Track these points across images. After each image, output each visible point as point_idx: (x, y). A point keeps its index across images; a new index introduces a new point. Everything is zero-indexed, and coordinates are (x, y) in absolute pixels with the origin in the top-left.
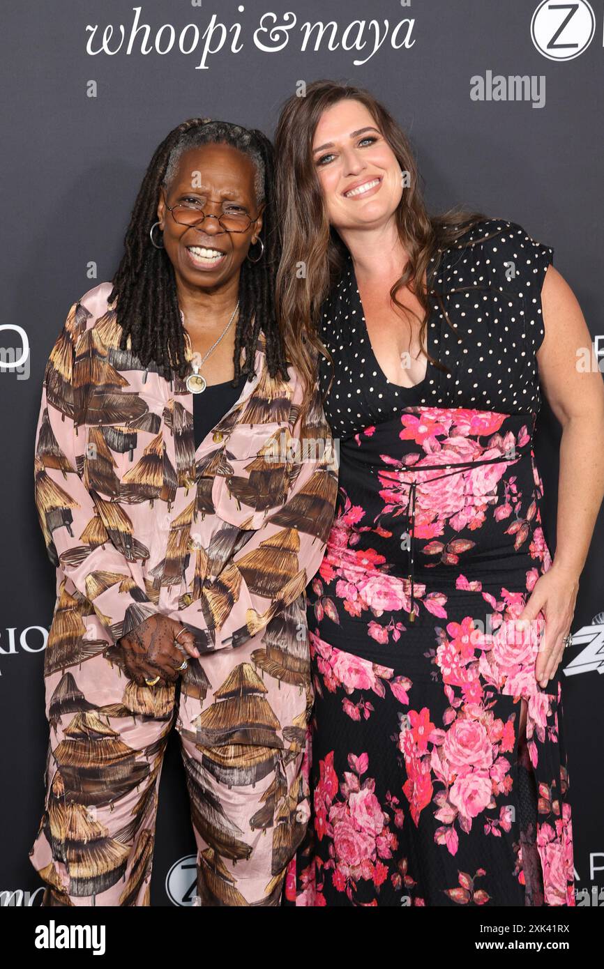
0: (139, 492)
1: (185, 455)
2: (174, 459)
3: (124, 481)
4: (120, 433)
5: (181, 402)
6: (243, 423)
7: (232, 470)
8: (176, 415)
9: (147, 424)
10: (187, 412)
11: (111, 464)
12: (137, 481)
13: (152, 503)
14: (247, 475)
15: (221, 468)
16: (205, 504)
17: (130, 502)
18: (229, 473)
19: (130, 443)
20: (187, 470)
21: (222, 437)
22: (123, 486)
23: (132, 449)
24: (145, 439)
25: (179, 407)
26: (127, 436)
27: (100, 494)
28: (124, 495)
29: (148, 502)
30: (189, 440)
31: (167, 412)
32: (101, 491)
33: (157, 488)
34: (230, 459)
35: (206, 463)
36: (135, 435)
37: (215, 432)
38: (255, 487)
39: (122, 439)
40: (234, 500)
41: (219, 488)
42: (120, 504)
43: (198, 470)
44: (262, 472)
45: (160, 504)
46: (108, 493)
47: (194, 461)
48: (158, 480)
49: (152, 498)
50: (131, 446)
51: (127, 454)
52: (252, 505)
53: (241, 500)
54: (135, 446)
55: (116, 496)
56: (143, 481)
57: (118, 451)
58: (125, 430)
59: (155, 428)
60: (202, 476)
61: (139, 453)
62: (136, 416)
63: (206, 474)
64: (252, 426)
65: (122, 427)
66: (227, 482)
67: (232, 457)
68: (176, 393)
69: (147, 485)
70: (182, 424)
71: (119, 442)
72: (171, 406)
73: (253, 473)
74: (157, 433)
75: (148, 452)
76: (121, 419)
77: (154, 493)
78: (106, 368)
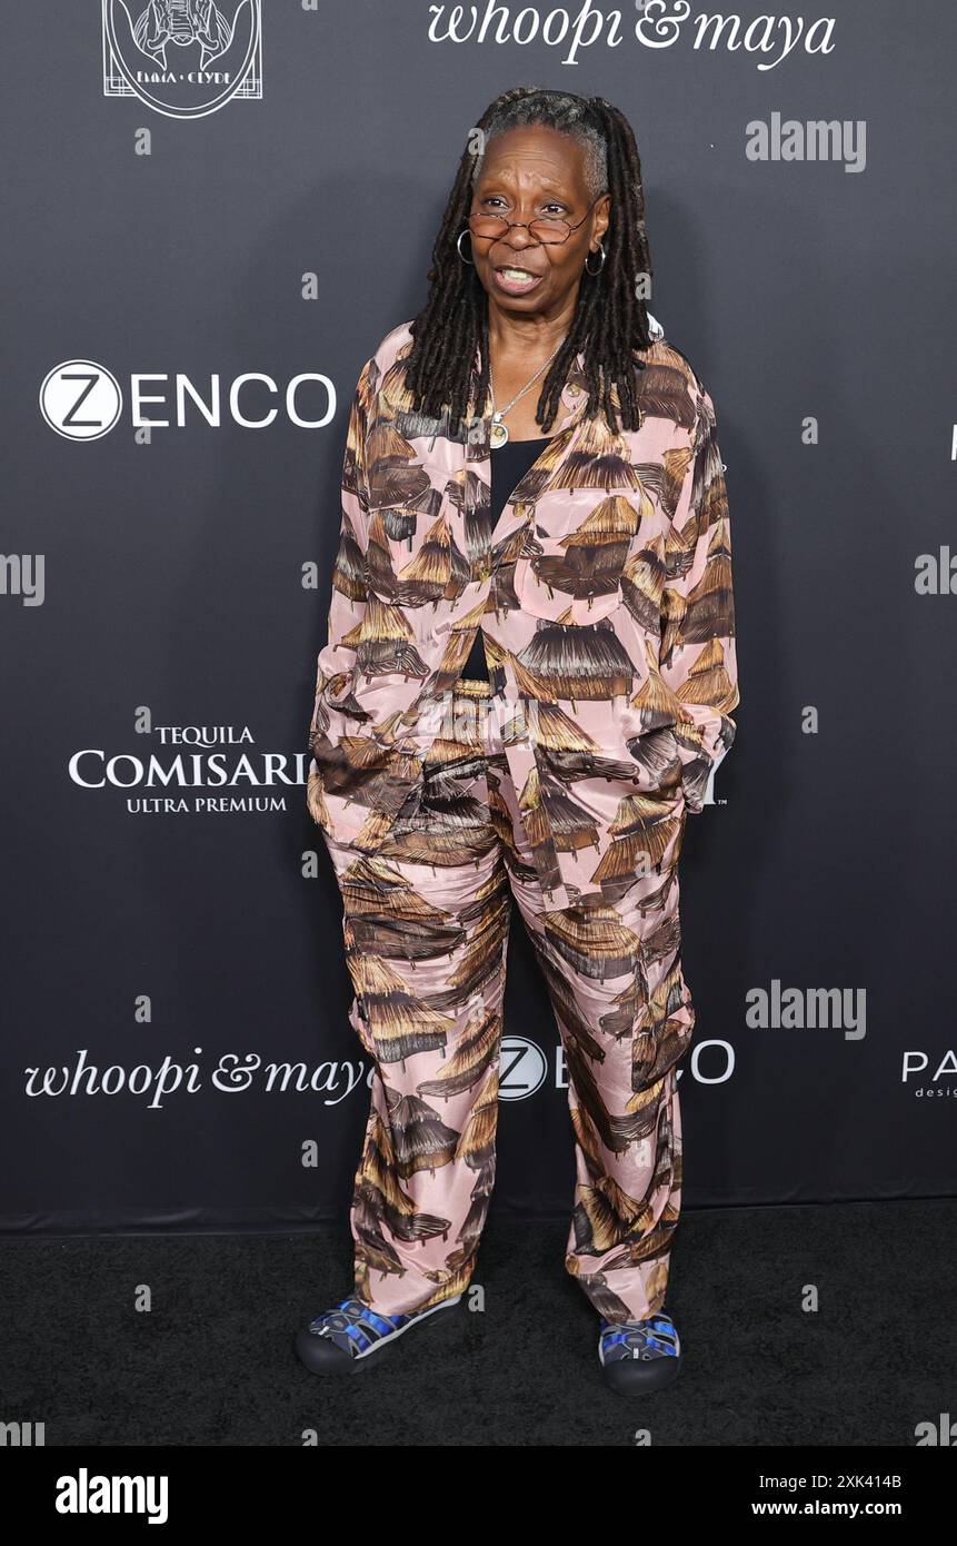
0: (420, 592)
1: (478, 539)
2: (464, 546)
3: (402, 577)
4: (398, 516)
5: (475, 471)
6: (560, 487)
7: (540, 549)
8: (468, 488)
9: (425, 504)
10: (483, 483)
11: (388, 556)
12: (417, 578)
13: (435, 605)
14: (562, 552)
15: (525, 549)
16: (505, 598)
17: (412, 605)
18: (535, 554)
19: (408, 530)
20: (480, 559)
21: (524, 508)
22: (401, 584)
23: (411, 536)
24: (425, 523)
25: (473, 477)
26: (406, 519)
27: (378, 595)
28: (404, 595)
29: (432, 603)
30: (483, 520)
31: (452, 486)
32: (378, 592)
33: (439, 586)
34: (541, 537)
35: (505, 546)
36: (414, 518)
37: (514, 503)
38: (573, 566)
39: (400, 522)
40: (544, 586)
41: (524, 574)
42: (401, 608)
43: (494, 557)
44: (582, 549)
45: (444, 604)
46: (387, 593)
47: (489, 548)
48: (441, 575)
49: (435, 600)
50: (410, 532)
51: (405, 542)
52: (569, 590)
53: (553, 585)
54: (414, 533)
55: (396, 596)
56: (425, 578)
57: (394, 539)
58: (404, 512)
59: (434, 509)
60: (500, 564)
61: (419, 540)
62: (415, 493)
63: (505, 561)
64: (572, 491)
65: (400, 507)
66: (532, 565)
67: (543, 533)
68: (470, 460)
69: (429, 583)
70: (475, 499)
71: (397, 526)
72: (460, 478)
73: (571, 548)
74: (436, 514)
75: (429, 540)
76: (401, 498)
77: (436, 592)
78: (391, 435)
